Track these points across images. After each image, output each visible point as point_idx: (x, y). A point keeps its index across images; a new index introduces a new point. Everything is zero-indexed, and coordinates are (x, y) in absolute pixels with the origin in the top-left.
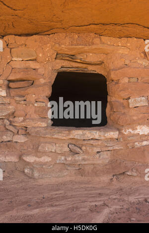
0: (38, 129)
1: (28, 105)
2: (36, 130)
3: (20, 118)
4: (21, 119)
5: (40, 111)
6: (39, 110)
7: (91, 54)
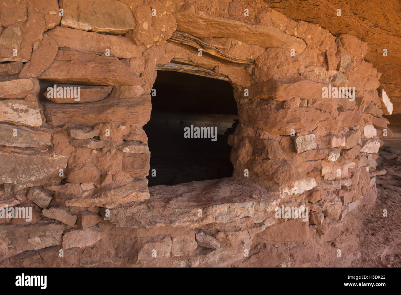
0: (134, 209)
1: (105, 150)
2: (129, 212)
3: (84, 187)
4: (89, 187)
5: (136, 165)
6: (132, 163)
7: (240, 43)
